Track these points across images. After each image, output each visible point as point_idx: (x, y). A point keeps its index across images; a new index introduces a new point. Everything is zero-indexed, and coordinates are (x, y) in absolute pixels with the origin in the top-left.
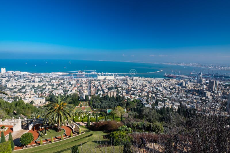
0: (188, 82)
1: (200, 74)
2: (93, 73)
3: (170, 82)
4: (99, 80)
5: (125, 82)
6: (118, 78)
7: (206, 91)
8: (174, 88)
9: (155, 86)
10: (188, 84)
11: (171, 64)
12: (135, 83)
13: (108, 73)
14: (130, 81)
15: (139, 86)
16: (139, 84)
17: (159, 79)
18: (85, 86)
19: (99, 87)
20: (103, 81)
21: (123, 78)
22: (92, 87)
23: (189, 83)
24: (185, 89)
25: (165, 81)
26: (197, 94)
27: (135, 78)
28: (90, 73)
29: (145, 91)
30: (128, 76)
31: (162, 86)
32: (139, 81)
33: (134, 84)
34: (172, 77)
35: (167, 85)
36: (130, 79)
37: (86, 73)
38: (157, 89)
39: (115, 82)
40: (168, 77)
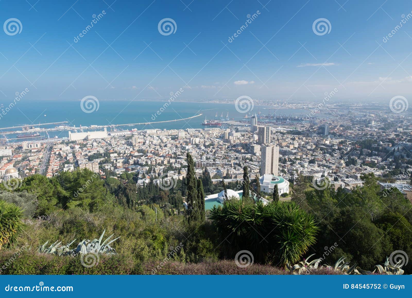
0: (234, 132)
1: (254, 117)
2: (62, 127)
3: (209, 134)
4: (73, 142)
5: (129, 142)
6: (116, 134)
7: (253, 145)
8: (212, 144)
9: (181, 144)
10: (232, 135)
11: (218, 102)
12: (147, 142)
13: (96, 126)
14: (138, 140)
15: (154, 147)
16: (155, 142)
17: (192, 131)
18: (36, 157)
19: (70, 157)
20: (80, 144)
21: (127, 133)
22: (52, 159)
23: (235, 134)
24: (227, 144)
25: (201, 134)
26: (243, 151)
27: (149, 131)
28: (53, 129)
29: (161, 155)
30: (136, 129)
31: (194, 143)
32: (155, 137)
33: (144, 143)
34: (215, 126)
35: (201, 140)
36: (139, 134)
37: (44, 130)
38: (184, 148)
39: (107, 143)
40: (209, 125)
